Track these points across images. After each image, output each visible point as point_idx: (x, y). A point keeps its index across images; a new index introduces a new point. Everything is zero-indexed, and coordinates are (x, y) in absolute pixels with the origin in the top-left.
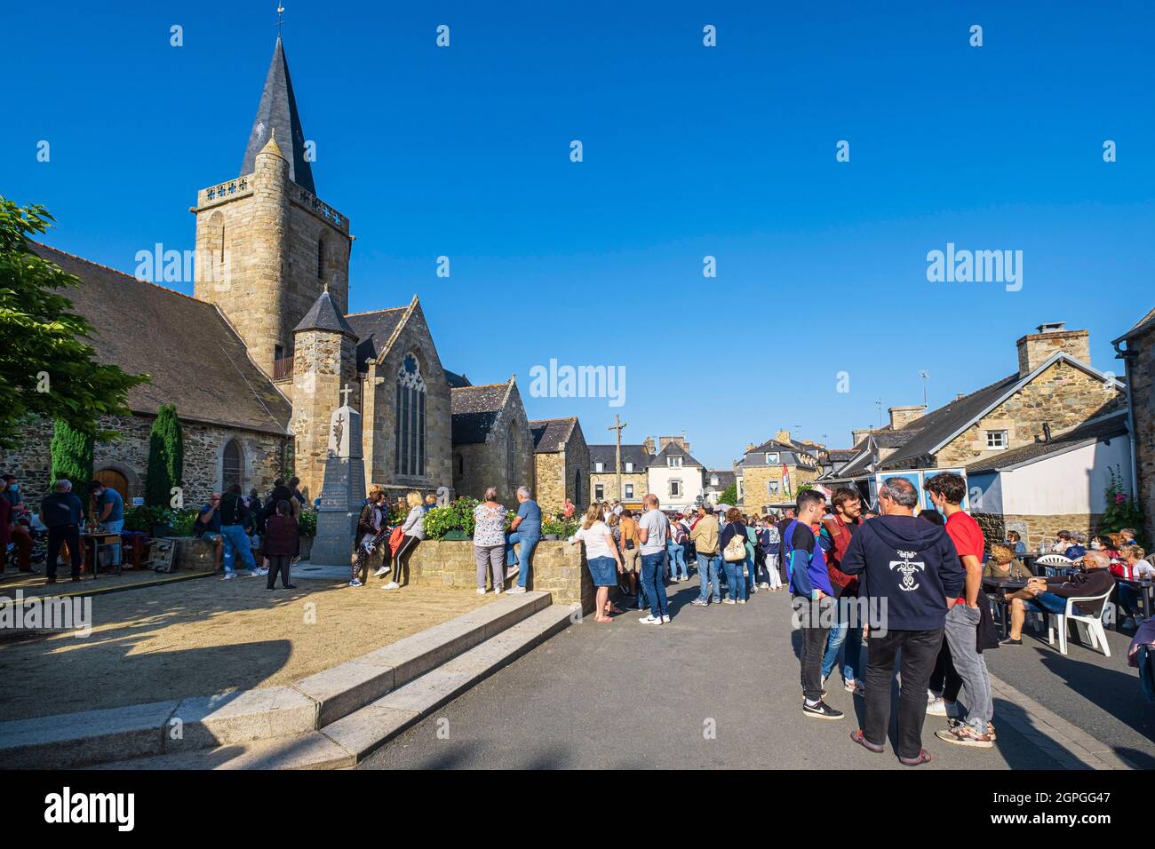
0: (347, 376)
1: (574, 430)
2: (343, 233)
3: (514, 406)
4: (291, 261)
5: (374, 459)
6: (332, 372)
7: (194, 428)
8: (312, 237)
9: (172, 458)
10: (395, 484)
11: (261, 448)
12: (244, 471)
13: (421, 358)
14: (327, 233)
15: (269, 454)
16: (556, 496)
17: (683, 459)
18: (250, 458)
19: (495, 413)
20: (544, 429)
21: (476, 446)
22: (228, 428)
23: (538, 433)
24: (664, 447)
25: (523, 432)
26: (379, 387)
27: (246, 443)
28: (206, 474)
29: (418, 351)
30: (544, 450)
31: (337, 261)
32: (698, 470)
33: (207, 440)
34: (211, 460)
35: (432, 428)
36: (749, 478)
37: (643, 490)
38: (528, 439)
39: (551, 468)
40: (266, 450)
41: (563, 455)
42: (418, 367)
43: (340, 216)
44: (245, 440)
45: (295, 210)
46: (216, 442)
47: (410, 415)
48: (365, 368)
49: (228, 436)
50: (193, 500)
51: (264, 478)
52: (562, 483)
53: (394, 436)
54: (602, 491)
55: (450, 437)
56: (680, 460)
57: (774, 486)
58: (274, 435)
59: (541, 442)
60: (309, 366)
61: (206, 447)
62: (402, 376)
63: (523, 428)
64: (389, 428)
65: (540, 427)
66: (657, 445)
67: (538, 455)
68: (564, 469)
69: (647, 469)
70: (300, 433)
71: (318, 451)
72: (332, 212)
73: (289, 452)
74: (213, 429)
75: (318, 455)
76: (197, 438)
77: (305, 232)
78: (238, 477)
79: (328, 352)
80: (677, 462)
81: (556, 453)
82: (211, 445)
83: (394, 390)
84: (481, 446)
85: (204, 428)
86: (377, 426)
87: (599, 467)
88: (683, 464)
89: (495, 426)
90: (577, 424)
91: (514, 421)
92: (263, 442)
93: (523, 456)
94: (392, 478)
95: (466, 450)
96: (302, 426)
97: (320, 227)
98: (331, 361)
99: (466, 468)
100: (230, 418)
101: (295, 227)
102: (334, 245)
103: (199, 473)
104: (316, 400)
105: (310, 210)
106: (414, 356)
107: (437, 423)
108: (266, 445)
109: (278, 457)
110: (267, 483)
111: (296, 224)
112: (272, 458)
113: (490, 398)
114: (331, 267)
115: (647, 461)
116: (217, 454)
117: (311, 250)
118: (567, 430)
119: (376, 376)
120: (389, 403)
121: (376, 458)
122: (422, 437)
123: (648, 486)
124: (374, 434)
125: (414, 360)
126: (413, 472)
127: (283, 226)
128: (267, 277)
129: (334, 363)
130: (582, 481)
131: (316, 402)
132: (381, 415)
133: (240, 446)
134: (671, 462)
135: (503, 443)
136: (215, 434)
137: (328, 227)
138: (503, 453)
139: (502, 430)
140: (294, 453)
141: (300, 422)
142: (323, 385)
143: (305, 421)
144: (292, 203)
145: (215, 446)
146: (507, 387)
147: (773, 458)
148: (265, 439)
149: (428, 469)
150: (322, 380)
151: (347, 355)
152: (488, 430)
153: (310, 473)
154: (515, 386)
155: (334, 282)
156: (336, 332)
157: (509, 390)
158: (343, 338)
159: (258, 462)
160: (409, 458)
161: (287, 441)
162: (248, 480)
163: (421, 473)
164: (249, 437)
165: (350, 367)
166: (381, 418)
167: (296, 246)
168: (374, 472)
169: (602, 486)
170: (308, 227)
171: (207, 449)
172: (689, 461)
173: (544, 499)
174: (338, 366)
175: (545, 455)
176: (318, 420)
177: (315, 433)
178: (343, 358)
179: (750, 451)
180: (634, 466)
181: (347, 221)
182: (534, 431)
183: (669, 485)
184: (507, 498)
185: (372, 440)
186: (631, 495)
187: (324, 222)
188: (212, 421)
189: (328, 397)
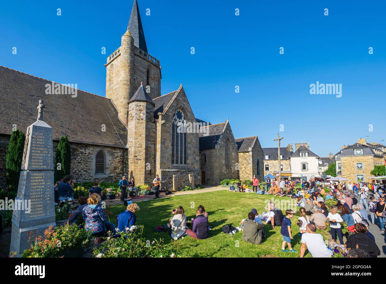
0: (149, 121)
1: (256, 142)
2: (157, 66)
3: (228, 132)
4: (135, 78)
5: (161, 158)
6: (142, 119)
7: (82, 146)
8: (144, 68)
9: (63, 160)
10: (172, 169)
11: (114, 154)
12: (106, 164)
13: (184, 112)
14: (150, 66)
15: (117, 157)
16: (248, 171)
17: (308, 153)
18: (108, 159)
19: (219, 135)
20: (242, 142)
21: (211, 150)
22: (98, 146)
23: (239, 144)
24: (298, 148)
25: (233, 143)
26: (163, 125)
27: (106, 152)
28: (87, 166)
29: (183, 109)
30: (242, 151)
31: (154, 77)
32: (316, 158)
33: (87, 151)
34: (90, 160)
35: (190, 143)
36: (344, 162)
37: (287, 167)
38: (235, 146)
39: (245, 159)
40: (116, 155)
41: (251, 153)
42: (183, 116)
43: (156, 59)
44: (106, 151)
45: (136, 57)
46: (92, 152)
47: (179, 138)
48: (157, 117)
49: (98, 149)
50: (80, 178)
51: (115, 167)
52: (251, 166)
53: (171, 147)
54: (268, 167)
55: (198, 146)
56: (307, 154)
57: (360, 166)
58: (120, 148)
59: (241, 148)
60: (133, 118)
61: (87, 154)
62: (176, 120)
63: (232, 142)
64: (169, 144)
65: (240, 141)
66: (294, 147)
67: (240, 153)
68: (251, 159)
69: (290, 158)
70: (130, 147)
71: (136, 155)
72: (152, 58)
73: (126, 155)
74: (90, 147)
75: (136, 156)
76: (83, 151)
77: (141, 66)
78: (103, 167)
79: (141, 110)
80: (305, 155)
81: (248, 152)
82: (89, 153)
83: (170, 126)
84: (213, 150)
85: (86, 146)
86: (163, 143)
87: (267, 157)
88: (308, 156)
89: (219, 141)
90: (257, 139)
91: (228, 139)
92: (114, 151)
93: (233, 154)
94: (170, 166)
95: (207, 152)
96: (131, 144)
97: (147, 64)
98: (142, 115)
99: (207, 160)
100: (99, 142)
101: (136, 64)
102: (153, 72)
103: (83, 166)
104: (135, 132)
105: (143, 57)
106: (181, 111)
107: (192, 140)
108: (116, 152)
109: (121, 158)
110: (116, 169)
111: (137, 63)
112: (119, 158)
113: (217, 129)
114: (152, 80)
115: (289, 154)
116: (92, 157)
117: (143, 73)
118: (252, 142)
119: (162, 120)
120: (169, 132)
121: (162, 157)
122: (185, 147)
123: (290, 166)
124: (161, 146)
125: (181, 113)
126: (181, 163)
127: (131, 63)
128: (125, 84)
129: (143, 115)
130: (260, 165)
131: (136, 133)
132: (165, 137)
133: (104, 154)
134: (302, 155)
135: (223, 149)
136: (92, 149)
137: (150, 64)
138: (223, 153)
139: (223, 143)
140: (128, 156)
141: (130, 142)
142: (138, 125)
143: (132, 142)
144: (135, 55)
145: (91, 154)
146: (225, 124)
147: (359, 152)
148: (115, 150)
149: (188, 161)
150: (138, 123)
151: (149, 111)
152: (216, 143)
153: (133, 164)
154: (228, 123)
155: (153, 86)
156: (143, 101)
157: (226, 125)
158: (147, 104)
159: (112, 160)
160: (179, 157)
161: (125, 151)
162: (107, 168)
163: (185, 163)
164: (108, 149)
165: (150, 117)
166: (164, 139)
167: (137, 72)
168: (161, 164)
169: (268, 165)
170: (142, 64)
171: (88, 156)
172: (311, 154)
173: (243, 173)
174: (145, 116)
175: (242, 153)
176: (136, 141)
177: (135, 147)
178: (147, 113)
179: (345, 149)
180: (283, 157)
181: (158, 61)
182: (237, 143)
183: (301, 165)
184: (226, 173)
185: (160, 149)
186: (282, 169)
187: (149, 62)
188: (89, 143)
189: (140, 130)
